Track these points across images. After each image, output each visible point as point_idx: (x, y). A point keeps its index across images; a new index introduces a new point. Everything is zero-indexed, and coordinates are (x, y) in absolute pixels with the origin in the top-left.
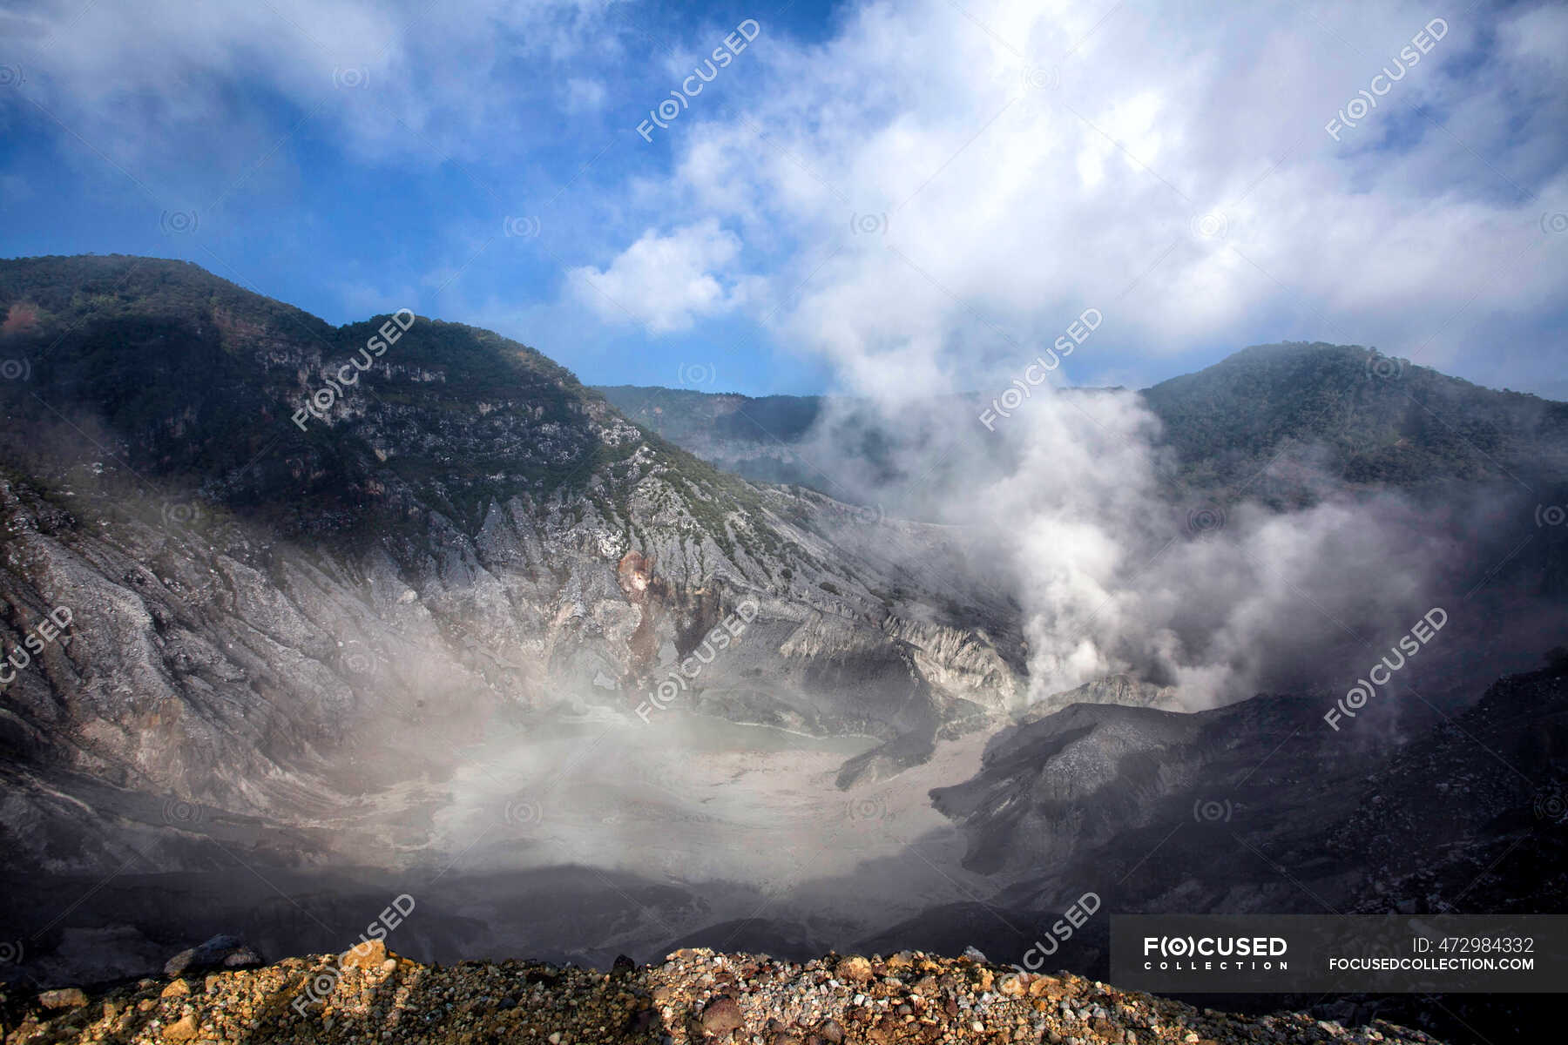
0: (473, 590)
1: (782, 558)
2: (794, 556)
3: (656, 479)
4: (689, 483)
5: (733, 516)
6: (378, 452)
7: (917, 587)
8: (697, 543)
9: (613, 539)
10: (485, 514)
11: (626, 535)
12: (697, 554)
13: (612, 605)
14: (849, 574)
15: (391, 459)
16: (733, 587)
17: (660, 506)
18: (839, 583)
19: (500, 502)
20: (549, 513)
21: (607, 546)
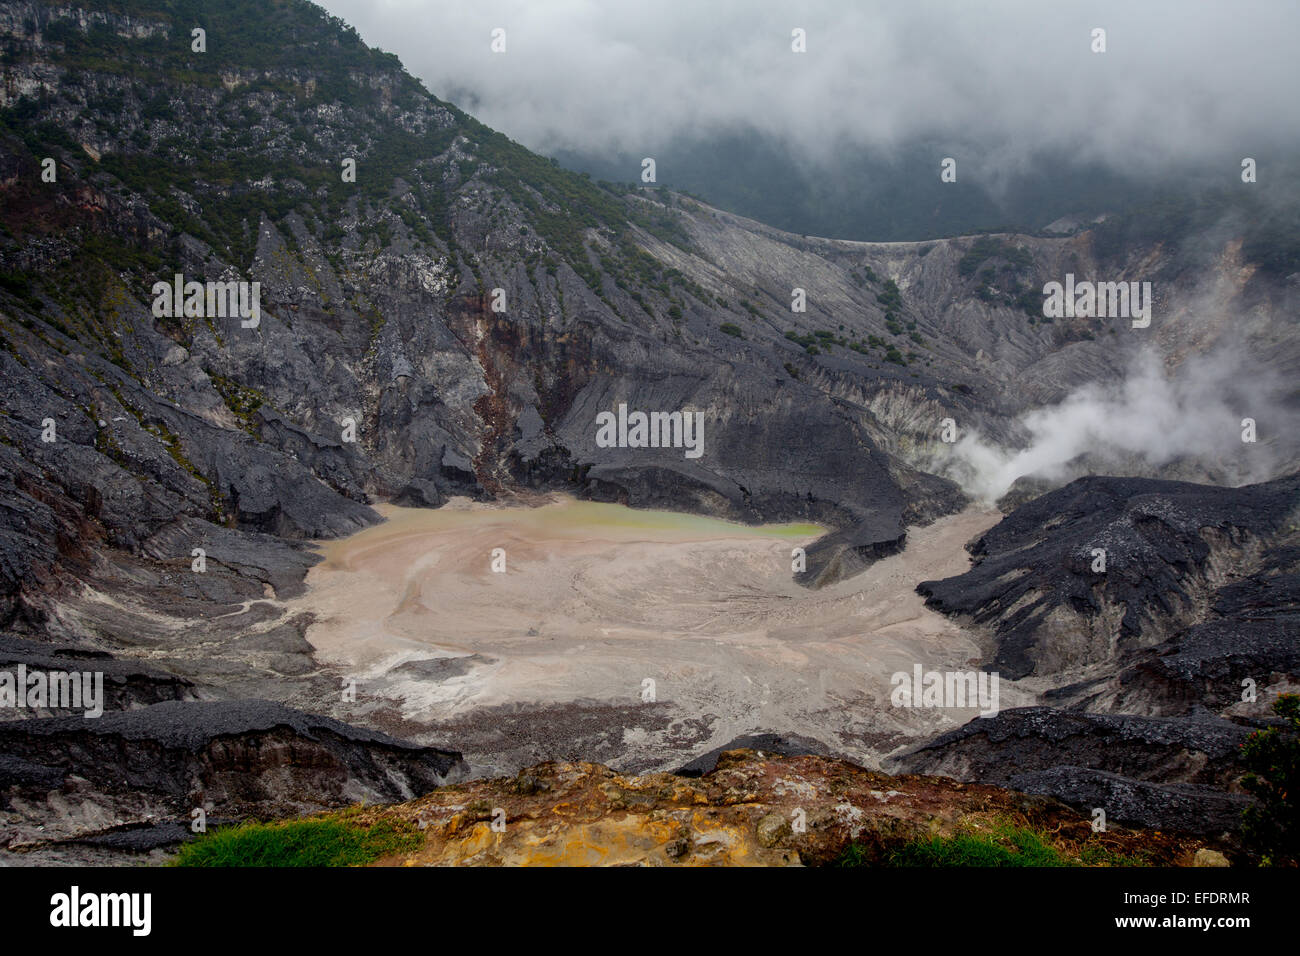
0: (259, 344)
1: (665, 291)
2: (679, 289)
3: (484, 184)
4: (528, 189)
5: (593, 235)
6: (86, 147)
7: (841, 328)
8: (551, 273)
9: (435, 269)
10: (255, 238)
11: (452, 264)
12: (552, 287)
13: (448, 359)
14: (752, 311)
15: (105, 158)
16: (607, 331)
17: (494, 221)
18: (742, 322)
19: (273, 219)
20: (343, 234)
21: (429, 278)
